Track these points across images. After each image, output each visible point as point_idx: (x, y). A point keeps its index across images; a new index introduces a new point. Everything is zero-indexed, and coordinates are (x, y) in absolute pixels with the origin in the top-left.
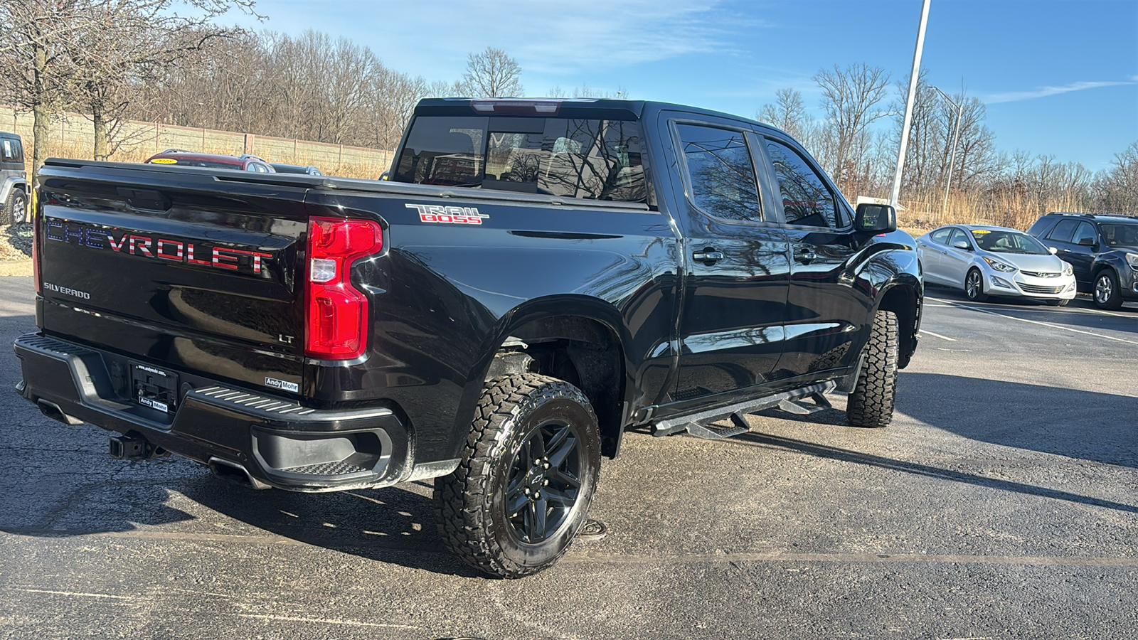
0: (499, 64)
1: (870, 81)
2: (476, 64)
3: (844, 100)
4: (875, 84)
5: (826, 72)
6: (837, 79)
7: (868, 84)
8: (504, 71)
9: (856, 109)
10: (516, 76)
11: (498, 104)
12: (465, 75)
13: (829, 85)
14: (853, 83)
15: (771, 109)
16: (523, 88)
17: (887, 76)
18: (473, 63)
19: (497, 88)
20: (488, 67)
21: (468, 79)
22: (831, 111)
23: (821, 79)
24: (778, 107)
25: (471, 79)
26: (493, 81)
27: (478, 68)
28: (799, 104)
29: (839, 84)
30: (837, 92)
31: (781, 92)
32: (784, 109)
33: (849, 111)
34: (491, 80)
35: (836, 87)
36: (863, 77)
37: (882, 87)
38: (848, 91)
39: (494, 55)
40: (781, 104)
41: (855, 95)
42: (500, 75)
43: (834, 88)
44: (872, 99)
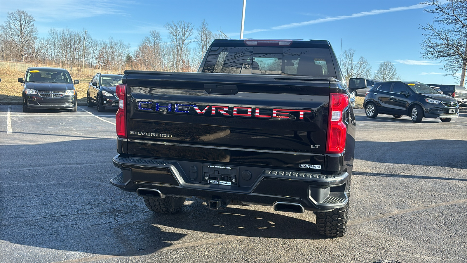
0: (24, 17)
1: (187, 28)
2: (11, 17)
3: (177, 35)
4: (189, 29)
5: (169, 24)
6: (174, 27)
7: (186, 29)
8: (26, 21)
9: (182, 39)
10: (33, 23)
11: (259, 42)
12: (6, 22)
13: (171, 29)
14: (180, 29)
15: (148, 39)
16: (37, 28)
17: (193, 26)
18: (10, 17)
19: (24, 28)
20: (18, 18)
21: (8, 24)
22: (172, 39)
23: (167, 27)
24: (151, 38)
25: (9, 24)
26: (21, 25)
27: (13, 19)
28: (159, 37)
29: (175, 29)
30: (174, 32)
31: (152, 32)
32: (153, 38)
33: (179, 40)
34: (20, 24)
35: (174, 30)
36: (184, 26)
37: (191, 30)
38: (179, 32)
39: (20, 13)
40: (152, 37)
41: (181, 34)
42: (24, 22)
43: (173, 31)
44: (188, 35)
